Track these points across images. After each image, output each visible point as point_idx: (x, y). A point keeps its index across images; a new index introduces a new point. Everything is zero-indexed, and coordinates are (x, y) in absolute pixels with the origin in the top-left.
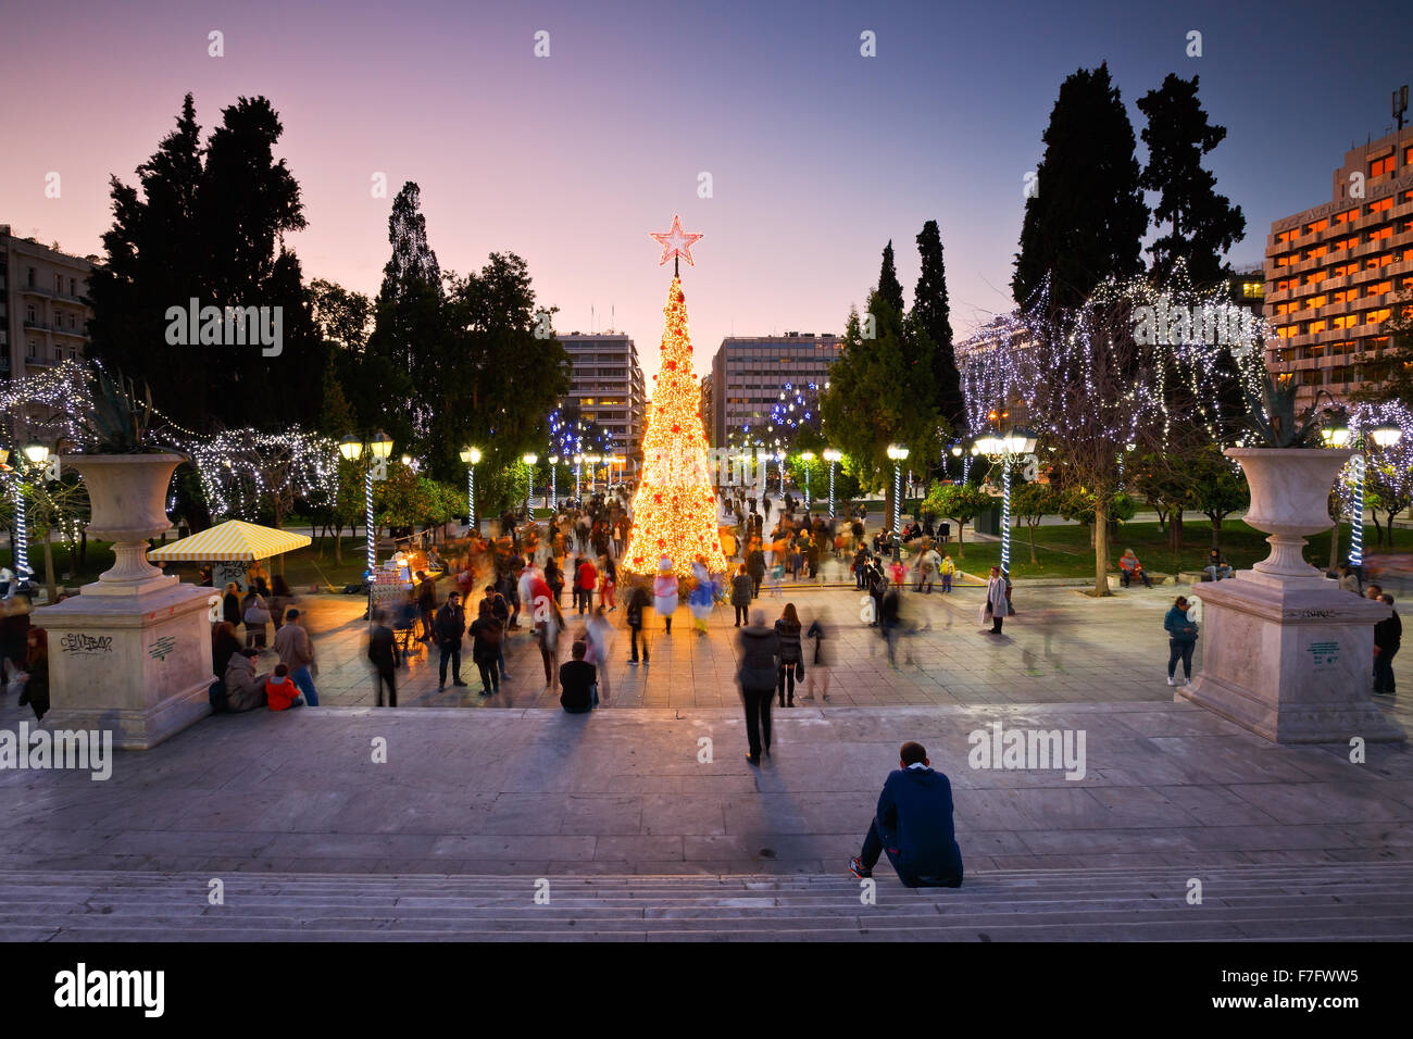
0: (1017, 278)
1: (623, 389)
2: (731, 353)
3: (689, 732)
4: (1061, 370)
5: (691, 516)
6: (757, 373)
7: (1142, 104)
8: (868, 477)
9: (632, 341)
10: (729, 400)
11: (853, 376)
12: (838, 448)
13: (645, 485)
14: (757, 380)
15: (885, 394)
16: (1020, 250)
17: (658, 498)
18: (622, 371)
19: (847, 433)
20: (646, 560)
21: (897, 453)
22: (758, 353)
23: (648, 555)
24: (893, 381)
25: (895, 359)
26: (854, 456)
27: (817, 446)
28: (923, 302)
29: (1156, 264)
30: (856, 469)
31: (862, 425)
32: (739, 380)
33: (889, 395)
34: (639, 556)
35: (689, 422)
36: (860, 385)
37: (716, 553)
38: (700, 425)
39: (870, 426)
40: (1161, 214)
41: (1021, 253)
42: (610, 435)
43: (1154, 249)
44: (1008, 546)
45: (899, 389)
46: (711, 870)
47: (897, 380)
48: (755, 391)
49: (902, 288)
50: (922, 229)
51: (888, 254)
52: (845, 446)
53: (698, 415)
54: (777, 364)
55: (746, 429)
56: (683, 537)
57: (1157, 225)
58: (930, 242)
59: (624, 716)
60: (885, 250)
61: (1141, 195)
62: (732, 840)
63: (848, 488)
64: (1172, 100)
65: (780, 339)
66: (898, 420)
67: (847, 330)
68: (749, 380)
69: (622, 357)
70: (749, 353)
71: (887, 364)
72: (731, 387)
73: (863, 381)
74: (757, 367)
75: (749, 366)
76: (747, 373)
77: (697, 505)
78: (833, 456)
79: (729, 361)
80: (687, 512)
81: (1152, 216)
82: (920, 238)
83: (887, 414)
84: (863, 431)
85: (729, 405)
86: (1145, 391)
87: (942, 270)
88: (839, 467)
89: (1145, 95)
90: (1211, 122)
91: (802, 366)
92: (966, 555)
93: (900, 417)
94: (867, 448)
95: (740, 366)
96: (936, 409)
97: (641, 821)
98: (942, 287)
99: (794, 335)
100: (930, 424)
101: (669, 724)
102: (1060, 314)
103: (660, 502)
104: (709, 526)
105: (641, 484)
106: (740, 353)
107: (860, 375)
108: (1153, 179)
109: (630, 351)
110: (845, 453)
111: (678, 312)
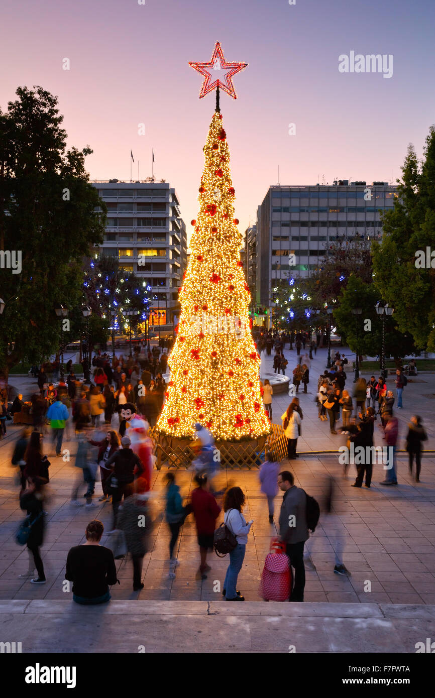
1: (163, 240)
2: (276, 203)
3: (222, 633)
5: (231, 374)
6: (304, 224)
9: (174, 190)
10: (274, 253)
13: (182, 339)
14: (304, 231)
17: (195, 354)
18: (163, 221)
20: (182, 421)
22: (305, 202)
23: (184, 416)
32: (285, 231)
34: (174, 416)
35: (230, 271)
37: (258, 415)
38: (242, 275)
42: (149, 288)
48: (302, 242)
53: (240, 264)
54: (325, 214)
55: (292, 282)
56: (222, 396)
65: (329, 187)
68: (295, 231)
69: (163, 206)
70: (295, 202)
72: (276, 238)
74: (304, 217)
75: (295, 217)
76: (293, 223)
77: (238, 362)
79: (275, 211)
80: (227, 369)
85: (274, 257)
91: (352, 217)
95: (286, 217)
99: (344, 183)
101: (198, 621)
103: (197, 357)
104: (251, 385)
106: (286, 202)
109: (171, 200)
111: (219, 150)
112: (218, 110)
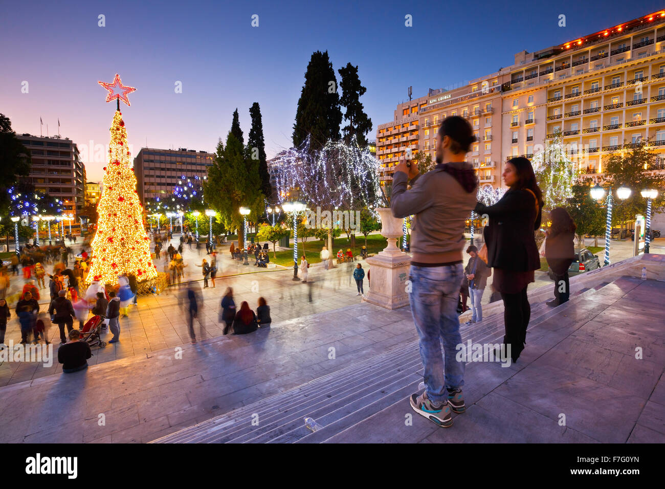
0: (295, 134)
1: (69, 174)
2: (146, 157)
3: (157, 363)
4: (315, 176)
5: (133, 248)
6: (163, 169)
7: (340, 71)
8: (229, 224)
9: (76, 144)
10: (145, 184)
11: (221, 174)
12: (214, 209)
13: (101, 232)
14: (163, 173)
15: (237, 183)
16: (295, 122)
17: (110, 240)
18: (68, 163)
19: (218, 202)
20: (103, 276)
21: (244, 211)
22: (163, 158)
23: (104, 273)
24: (241, 177)
25: (241, 167)
26: (222, 213)
27: (201, 208)
28: (252, 140)
29: (345, 135)
30: (223, 220)
31: (226, 198)
32: (152, 172)
33: (239, 184)
34: (98, 274)
35: (129, 195)
36: (224, 178)
37: (150, 268)
38: (137, 197)
39: (230, 198)
40: (347, 116)
41: (296, 124)
42: (61, 203)
43: (344, 130)
44: (296, 251)
45: (244, 181)
46: (186, 426)
47: (243, 177)
48: (162, 179)
49: (243, 132)
50: (252, 106)
51: (236, 115)
52: (218, 208)
53: (136, 192)
54: (175, 165)
55: (158, 199)
56: (129, 261)
57: (345, 120)
58: (255, 112)
59: (112, 365)
60: (234, 113)
61: (340, 107)
62: (195, 408)
63: (219, 229)
64: (350, 73)
65: (176, 151)
66: (243, 196)
67: (217, 151)
68: (158, 173)
69: (68, 154)
70: (157, 158)
71: (238, 169)
72: (147, 176)
73: (226, 176)
74: (163, 166)
75: (158, 165)
76: (156, 169)
77: (137, 242)
78: (211, 213)
79: (145, 161)
80: (131, 246)
81: (343, 116)
82: (251, 110)
83: (238, 193)
84: (227, 201)
85: (146, 186)
86: (344, 186)
87: (261, 126)
88: (214, 219)
89: (341, 69)
90: (362, 85)
91: (189, 167)
92: (277, 257)
93: (244, 194)
94: (229, 209)
95: (152, 165)
96: (260, 191)
97: (139, 416)
98: (262, 135)
99: (184, 150)
100: (258, 198)
101: (143, 362)
102: (314, 152)
103: (112, 241)
104: (145, 253)
105: (98, 232)
106: (152, 158)
107: (225, 174)
108: (344, 102)
109: (74, 151)
110: (218, 211)
111: (120, 131)
112: (119, 110)
